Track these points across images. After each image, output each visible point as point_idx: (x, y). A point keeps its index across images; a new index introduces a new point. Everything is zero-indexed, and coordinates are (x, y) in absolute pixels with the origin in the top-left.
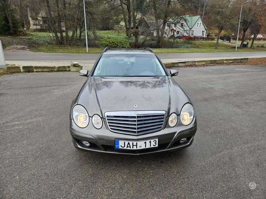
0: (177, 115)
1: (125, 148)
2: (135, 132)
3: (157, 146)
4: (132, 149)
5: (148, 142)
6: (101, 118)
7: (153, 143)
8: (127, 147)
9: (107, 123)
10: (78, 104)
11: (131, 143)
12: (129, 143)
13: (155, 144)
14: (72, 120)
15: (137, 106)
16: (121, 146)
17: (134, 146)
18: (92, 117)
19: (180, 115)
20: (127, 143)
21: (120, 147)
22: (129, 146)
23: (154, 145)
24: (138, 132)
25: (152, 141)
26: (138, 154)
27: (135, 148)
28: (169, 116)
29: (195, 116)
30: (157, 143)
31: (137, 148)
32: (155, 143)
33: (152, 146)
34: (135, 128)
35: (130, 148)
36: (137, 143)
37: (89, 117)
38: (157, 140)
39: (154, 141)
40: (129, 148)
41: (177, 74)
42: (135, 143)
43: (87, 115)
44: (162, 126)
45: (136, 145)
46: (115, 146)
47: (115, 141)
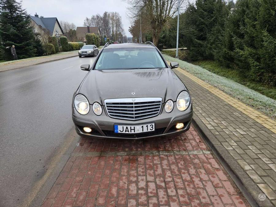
0: (174, 102)
1: (124, 132)
2: (133, 117)
3: (154, 130)
4: (130, 133)
5: (145, 126)
6: (101, 105)
7: (150, 127)
8: (125, 132)
9: (107, 110)
10: (79, 94)
11: (129, 127)
12: (127, 128)
13: (152, 129)
14: (74, 108)
15: (134, 93)
16: (120, 130)
17: (132, 130)
18: (93, 105)
19: (176, 101)
20: (125, 127)
21: (119, 132)
22: (127, 130)
23: (150, 129)
24: (136, 117)
25: (149, 125)
26: (136, 138)
27: (133, 132)
28: (166, 103)
29: (191, 103)
30: (154, 127)
31: (134, 132)
32: (152, 127)
33: (149, 130)
34: (133, 114)
35: (129, 132)
36: (134, 127)
37: (90, 104)
38: (154, 124)
39: (150, 126)
40: (127, 132)
41: (177, 66)
42: (133, 128)
43: (88, 103)
44: (159, 112)
45: (134, 129)
46: (115, 131)
47: (114, 126)
